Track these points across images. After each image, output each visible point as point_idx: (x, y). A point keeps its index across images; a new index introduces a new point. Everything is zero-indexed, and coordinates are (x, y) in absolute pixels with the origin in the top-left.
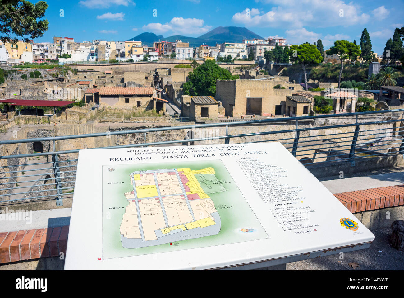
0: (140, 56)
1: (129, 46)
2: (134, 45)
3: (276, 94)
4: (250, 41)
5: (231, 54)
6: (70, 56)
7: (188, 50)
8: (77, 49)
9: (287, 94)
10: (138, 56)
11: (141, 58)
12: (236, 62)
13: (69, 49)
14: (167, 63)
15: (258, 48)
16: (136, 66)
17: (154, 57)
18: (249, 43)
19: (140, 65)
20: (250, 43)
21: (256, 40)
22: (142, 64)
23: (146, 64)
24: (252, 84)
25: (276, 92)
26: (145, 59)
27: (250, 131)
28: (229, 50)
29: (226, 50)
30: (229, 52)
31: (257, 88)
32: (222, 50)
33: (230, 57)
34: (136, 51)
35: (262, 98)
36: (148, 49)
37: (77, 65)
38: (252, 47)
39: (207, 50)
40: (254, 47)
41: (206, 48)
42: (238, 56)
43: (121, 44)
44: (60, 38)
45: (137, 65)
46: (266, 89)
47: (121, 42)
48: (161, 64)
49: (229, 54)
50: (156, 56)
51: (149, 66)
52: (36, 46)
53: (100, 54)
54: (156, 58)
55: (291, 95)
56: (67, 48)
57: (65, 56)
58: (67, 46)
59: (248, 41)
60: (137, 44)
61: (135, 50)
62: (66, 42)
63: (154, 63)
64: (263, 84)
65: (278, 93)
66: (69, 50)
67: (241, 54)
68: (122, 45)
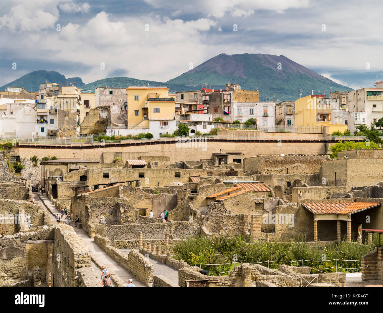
0: (170, 123)
2: (151, 96)
10: (165, 123)
11: (173, 128)
14: (239, 141)
17: (205, 127)
19: (172, 145)
26: (182, 131)
34: (157, 110)
37: (18, 146)
43: (111, 93)
45: (165, 146)
53: (64, 120)
60: (158, 92)
61: (154, 109)
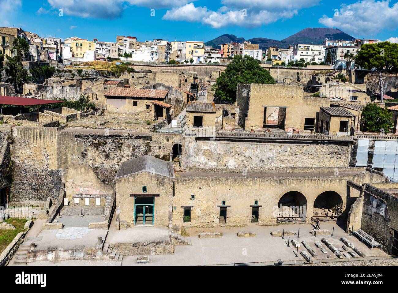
0: (201, 57)
1: (190, 46)
2: (195, 46)
3: (307, 105)
4: (332, 43)
5: (305, 58)
6: (131, 56)
7: (256, 53)
8: (139, 48)
9: (322, 105)
10: (199, 57)
12: (308, 67)
13: (131, 48)
15: (339, 50)
16: (195, 68)
17: (215, 59)
18: (330, 45)
19: (199, 67)
20: (332, 45)
21: (339, 42)
22: (202, 67)
23: (206, 67)
24: (273, 90)
25: (307, 101)
27: (258, 149)
28: (302, 53)
29: (299, 52)
30: (302, 54)
31: (279, 95)
32: (295, 53)
33: (302, 60)
35: (286, 108)
36: (211, 51)
37: (133, 65)
38: (333, 49)
39: (276, 52)
40: (335, 49)
41: (275, 50)
42: (313, 59)
43: (183, 44)
44: (123, 37)
45: (197, 67)
46: (293, 97)
47: (183, 43)
48: (222, 67)
49: (302, 57)
50: (218, 58)
51: (209, 69)
52: (98, 44)
53: (160, 55)
54: (218, 60)
55: (329, 106)
56: (129, 47)
57: (127, 56)
58: (129, 46)
59: (330, 43)
60: (199, 44)
61: (196, 51)
62: (128, 41)
63: (215, 65)
64: (288, 90)
65: (309, 103)
66: (130, 50)
67: (317, 58)
68: (184, 46)
